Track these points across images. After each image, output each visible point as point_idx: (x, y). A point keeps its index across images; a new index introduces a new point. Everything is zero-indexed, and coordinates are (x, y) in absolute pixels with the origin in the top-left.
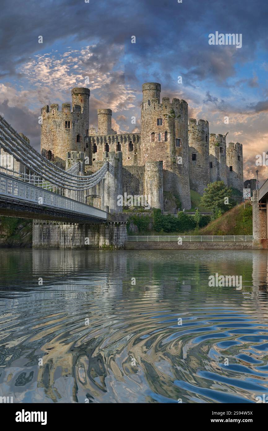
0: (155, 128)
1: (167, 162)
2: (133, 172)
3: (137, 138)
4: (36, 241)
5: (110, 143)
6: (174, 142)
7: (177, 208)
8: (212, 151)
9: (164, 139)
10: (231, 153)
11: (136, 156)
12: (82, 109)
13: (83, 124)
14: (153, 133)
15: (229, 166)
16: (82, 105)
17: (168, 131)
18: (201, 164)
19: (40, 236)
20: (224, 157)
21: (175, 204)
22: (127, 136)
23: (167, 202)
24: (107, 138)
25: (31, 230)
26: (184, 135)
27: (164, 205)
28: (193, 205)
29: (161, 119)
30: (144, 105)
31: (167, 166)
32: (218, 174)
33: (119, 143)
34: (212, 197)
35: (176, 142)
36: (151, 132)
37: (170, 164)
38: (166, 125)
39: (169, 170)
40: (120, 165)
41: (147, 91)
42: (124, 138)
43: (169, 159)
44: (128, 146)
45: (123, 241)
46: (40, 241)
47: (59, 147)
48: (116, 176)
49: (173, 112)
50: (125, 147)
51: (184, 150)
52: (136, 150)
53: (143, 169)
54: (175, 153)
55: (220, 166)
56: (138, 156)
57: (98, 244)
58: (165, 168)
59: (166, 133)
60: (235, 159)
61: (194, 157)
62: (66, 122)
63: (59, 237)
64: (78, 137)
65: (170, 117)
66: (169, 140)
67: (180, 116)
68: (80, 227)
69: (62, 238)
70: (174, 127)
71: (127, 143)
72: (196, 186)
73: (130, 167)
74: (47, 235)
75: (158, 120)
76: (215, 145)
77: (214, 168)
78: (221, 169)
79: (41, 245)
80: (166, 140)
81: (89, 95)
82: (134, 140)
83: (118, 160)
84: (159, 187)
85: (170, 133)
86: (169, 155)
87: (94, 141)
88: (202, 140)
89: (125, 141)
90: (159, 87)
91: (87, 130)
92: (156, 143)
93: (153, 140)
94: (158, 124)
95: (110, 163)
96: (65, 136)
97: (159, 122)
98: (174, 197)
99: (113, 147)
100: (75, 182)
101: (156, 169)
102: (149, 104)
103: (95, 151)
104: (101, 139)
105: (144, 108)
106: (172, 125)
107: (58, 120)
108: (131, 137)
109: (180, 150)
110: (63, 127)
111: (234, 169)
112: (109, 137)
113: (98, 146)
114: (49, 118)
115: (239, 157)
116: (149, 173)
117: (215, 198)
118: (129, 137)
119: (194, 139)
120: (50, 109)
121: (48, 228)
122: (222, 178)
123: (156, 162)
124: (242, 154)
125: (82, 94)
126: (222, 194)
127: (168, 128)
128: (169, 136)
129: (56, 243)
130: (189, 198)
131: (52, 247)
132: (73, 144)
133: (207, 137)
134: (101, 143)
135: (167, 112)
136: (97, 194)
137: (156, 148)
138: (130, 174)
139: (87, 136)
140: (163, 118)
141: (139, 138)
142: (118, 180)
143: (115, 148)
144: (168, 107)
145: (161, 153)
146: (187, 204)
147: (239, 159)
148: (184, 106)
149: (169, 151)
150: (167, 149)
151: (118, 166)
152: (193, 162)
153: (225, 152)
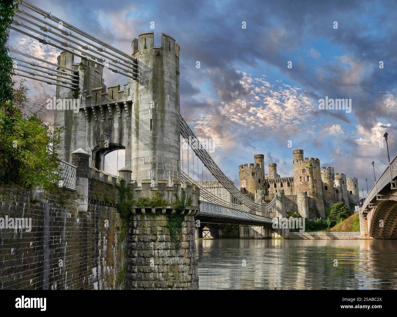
0: (302, 175)
1: (310, 192)
2: (291, 198)
3: (292, 180)
4: (242, 235)
5: (277, 183)
6: (313, 181)
7: (317, 217)
8: (337, 183)
9: (307, 180)
10: (350, 183)
11: (292, 189)
12: (261, 166)
13: (262, 173)
14: (301, 177)
15: (349, 191)
16: (260, 163)
17: (309, 176)
18: (331, 192)
19: (244, 232)
20: (346, 186)
21: (315, 215)
22: (286, 179)
23: (311, 214)
24: (275, 180)
25: (238, 229)
26: (319, 177)
27: (310, 216)
28: (327, 215)
29: (305, 169)
30: (295, 162)
31: (310, 195)
32: (342, 196)
33: (282, 182)
34: (337, 211)
35: (314, 181)
36: (300, 176)
37: (311, 193)
38: (308, 172)
39: (311, 197)
40: (283, 197)
41: (296, 154)
42: (284, 180)
43: (311, 191)
44: (287, 184)
45: (288, 235)
46: (244, 235)
47: (250, 186)
48: (281, 201)
49: (311, 165)
50: (285, 184)
51: (319, 185)
52: (292, 186)
53: (296, 196)
54: (314, 187)
55: (343, 192)
56: (293, 189)
57: (274, 236)
58: (308, 196)
59: (308, 177)
60: (353, 187)
61: (326, 188)
62: (252, 173)
63: (254, 233)
64: (259, 180)
65: (309, 168)
66: (310, 180)
67: (315, 167)
68: (264, 228)
69: (256, 233)
70: (312, 173)
71: (286, 183)
72: (329, 204)
73: (289, 196)
74: (247, 232)
75: (303, 170)
76: (339, 180)
77: (339, 193)
78: (344, 193)
79: (245, 237)
80: (308, 180)
81: (264, 158)
82: (290, 181)
83: (282, 193)
84: (306, 206)
85: (310, 176)
86: (311, 188)
87: (268, 182)
88: (330, 178)
89: (285, 182)
90: (302, 152)
91: (264, 176)
92: (303, 182)
93: (301, 181)
94: (303, 172)
95: (278, 195)
96: (252, 180)
97: (304, 171)
98: (315, 211)
99: (279, 185)
100: (261, 206)
101: (304, 196)
102: (297, 162)
103: (269, 187)
104: (272, 181)
105: (295, 164)
106: (311, 172)
107: (248, 172)
108: (289, 179)
109: (317, 185)
110: (251, 176)
111: (353, 192)
112: (276, 180)
113: (270, 185)
114: (243, 171)
115: (356, 185)
116: (300, 199)
117: (338, 212)
118: (287, 179)
119: (325, 178)
120: (243, 166)
121: (248, 228)
122: (345, 199)
123: (303, 193)
124: (357, 183)
125: (260, 158)
126: (342, 209)
127: (309, 174)
128: (310, 178)
129: (252, 236)
130: (324, 211)
131: (250, 238)
132: (257, 184)
133: (333, 176)
134: (272, 183)
135: (308, 165)
136: (272, 211)
137: (302, 185)
138: (289, 200)
139: (264, 180)
140: (306, 169)
141: (293, 180)
142: (283, 204)
143: (280, 185)
144: (308, 163)
145: (306, 188)
146: (323, 214)
147: (356, 187)
148: (317, 161)
149: (310, 186)
150: (309, 185)
151: (282, 197)
152: (326, 191)
153: (346, 184)
